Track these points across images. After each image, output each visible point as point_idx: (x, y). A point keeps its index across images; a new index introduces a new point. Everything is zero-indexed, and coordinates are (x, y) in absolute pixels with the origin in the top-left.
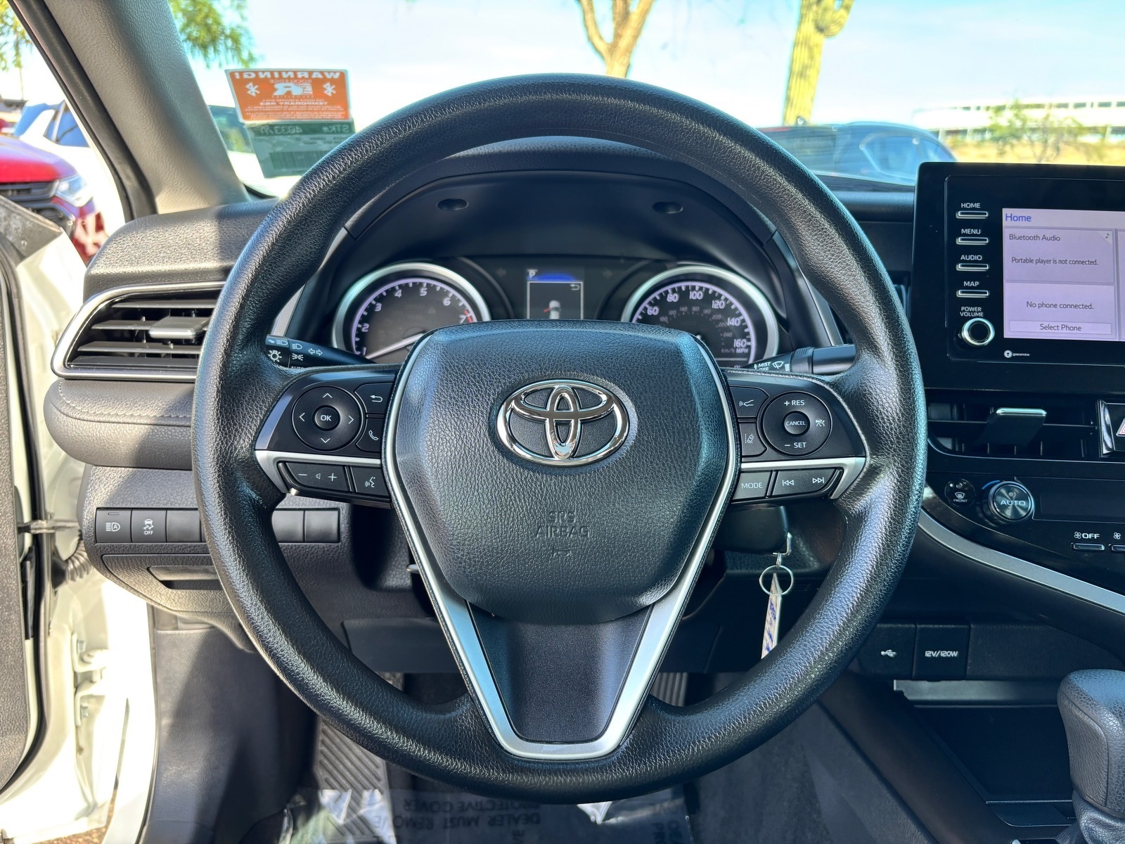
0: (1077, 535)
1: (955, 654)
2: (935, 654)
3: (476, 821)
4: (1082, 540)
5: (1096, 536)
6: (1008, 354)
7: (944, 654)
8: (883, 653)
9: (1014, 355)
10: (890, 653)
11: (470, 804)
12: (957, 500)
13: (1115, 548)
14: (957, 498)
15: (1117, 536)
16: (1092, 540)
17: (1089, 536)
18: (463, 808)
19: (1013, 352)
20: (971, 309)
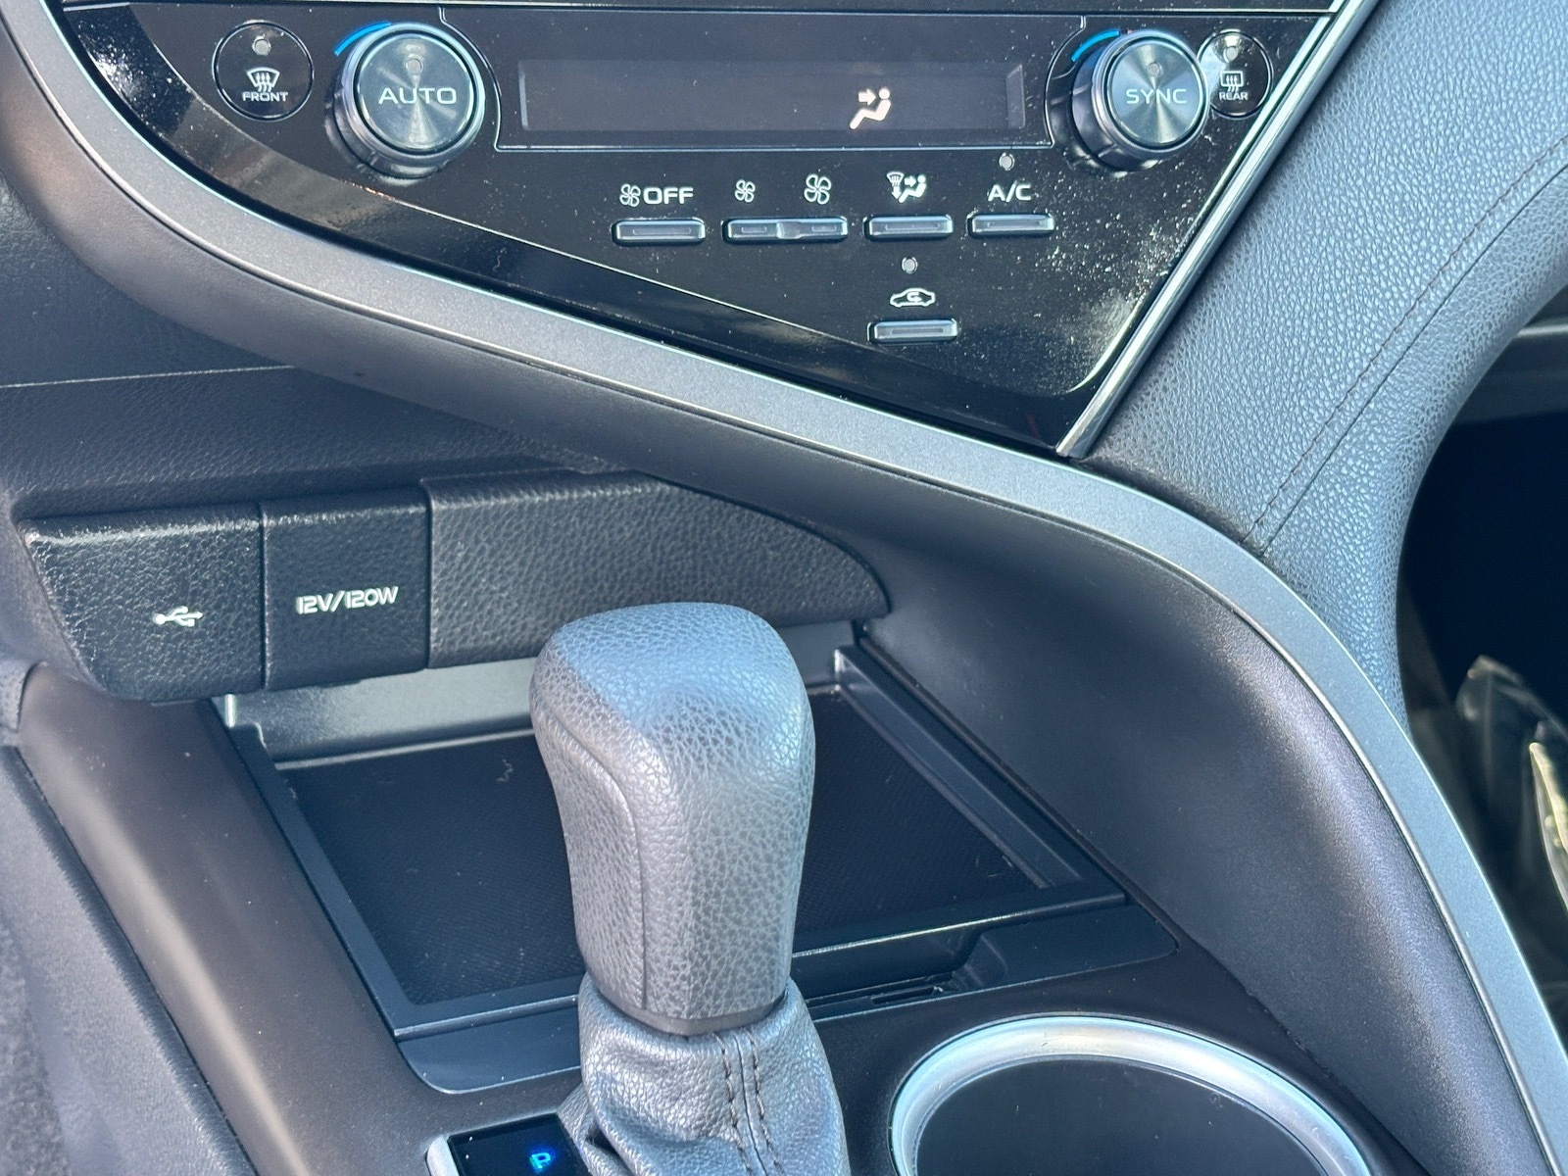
0: (629, 195)
1: (387, 595)
2: (328, 604)
4: (643, 210)
5: (684, 194)
7: (356, 599)
8: (160, 619)
10: (184, 617)
12: (254, 96)
13: (737, 229)
14: (256, 89)
15: (745, 191)
16: (674, 210)
17: (665, 195)
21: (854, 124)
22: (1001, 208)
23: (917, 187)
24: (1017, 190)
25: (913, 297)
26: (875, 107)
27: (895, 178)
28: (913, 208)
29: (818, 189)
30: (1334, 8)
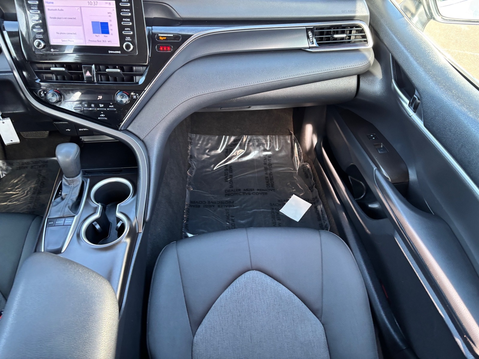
2: (82, 130)
3: (27, 167)
5: (80, 105)
6: (52, 50)
8: (66, 130)
9: (54, 50)
10: (69, 130)
11: (25, 163)
12: (42, 96)
15: (86, 105)
16: (79, 107)
18: (23, 164)
19: (54, 49)
20: (39, 35)
21: (98, 99)
22: (110, 108)
23: (103, 106)
24: (112, 106)
25: (102, 115)
26: (100, 97)
27: (100, 105)
28: (102, 107)
29: (93, 105)
30: (145, 89)
